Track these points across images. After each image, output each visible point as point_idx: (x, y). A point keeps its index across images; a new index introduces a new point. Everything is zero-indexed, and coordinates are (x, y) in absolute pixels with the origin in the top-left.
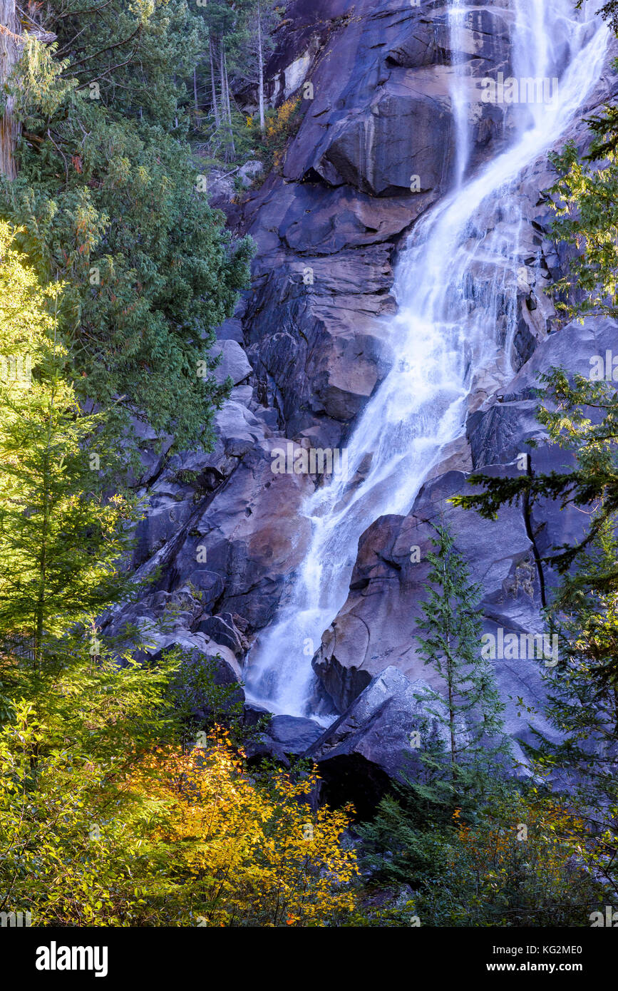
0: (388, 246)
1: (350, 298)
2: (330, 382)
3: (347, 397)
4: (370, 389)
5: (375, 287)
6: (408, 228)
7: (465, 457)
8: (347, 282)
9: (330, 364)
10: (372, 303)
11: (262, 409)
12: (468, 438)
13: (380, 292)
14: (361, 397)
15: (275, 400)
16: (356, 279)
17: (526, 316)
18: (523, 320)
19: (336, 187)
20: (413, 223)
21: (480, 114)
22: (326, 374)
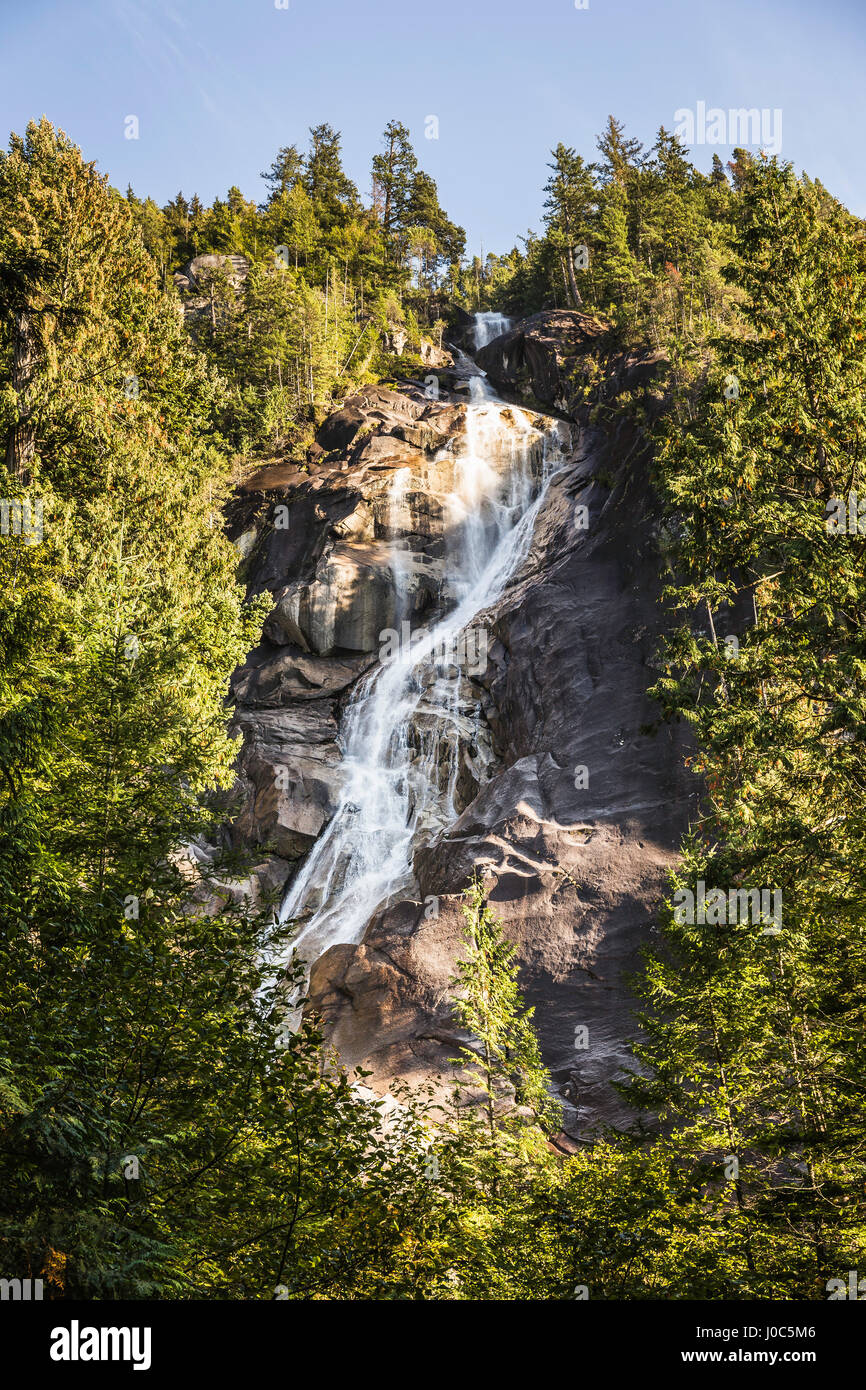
0: (331, 701)
1: (297, 747)
2: (279, 821)
3: (295, 837)
4: (318, 830)
5: (320, 737)
6: (351, 686)
7: (413, 891)
8: (294, 732)
9: (279, 804)
10: (319, 752)
11: (211, 848)
12: (416, 874)
13: (324, 742)
14: (311, 837)
15: (224, 840)
16: (302, 729)
17: (468, 762)
18: (466, 767)
19: (283, 646)
20: (354, 682)
21: (417, 584)
22: (276, 815)
